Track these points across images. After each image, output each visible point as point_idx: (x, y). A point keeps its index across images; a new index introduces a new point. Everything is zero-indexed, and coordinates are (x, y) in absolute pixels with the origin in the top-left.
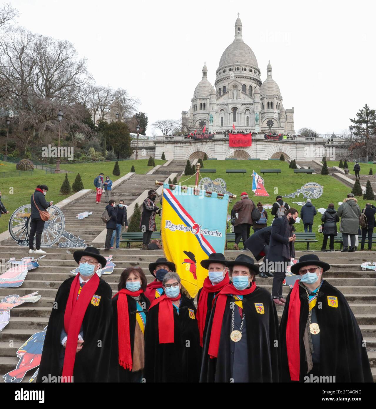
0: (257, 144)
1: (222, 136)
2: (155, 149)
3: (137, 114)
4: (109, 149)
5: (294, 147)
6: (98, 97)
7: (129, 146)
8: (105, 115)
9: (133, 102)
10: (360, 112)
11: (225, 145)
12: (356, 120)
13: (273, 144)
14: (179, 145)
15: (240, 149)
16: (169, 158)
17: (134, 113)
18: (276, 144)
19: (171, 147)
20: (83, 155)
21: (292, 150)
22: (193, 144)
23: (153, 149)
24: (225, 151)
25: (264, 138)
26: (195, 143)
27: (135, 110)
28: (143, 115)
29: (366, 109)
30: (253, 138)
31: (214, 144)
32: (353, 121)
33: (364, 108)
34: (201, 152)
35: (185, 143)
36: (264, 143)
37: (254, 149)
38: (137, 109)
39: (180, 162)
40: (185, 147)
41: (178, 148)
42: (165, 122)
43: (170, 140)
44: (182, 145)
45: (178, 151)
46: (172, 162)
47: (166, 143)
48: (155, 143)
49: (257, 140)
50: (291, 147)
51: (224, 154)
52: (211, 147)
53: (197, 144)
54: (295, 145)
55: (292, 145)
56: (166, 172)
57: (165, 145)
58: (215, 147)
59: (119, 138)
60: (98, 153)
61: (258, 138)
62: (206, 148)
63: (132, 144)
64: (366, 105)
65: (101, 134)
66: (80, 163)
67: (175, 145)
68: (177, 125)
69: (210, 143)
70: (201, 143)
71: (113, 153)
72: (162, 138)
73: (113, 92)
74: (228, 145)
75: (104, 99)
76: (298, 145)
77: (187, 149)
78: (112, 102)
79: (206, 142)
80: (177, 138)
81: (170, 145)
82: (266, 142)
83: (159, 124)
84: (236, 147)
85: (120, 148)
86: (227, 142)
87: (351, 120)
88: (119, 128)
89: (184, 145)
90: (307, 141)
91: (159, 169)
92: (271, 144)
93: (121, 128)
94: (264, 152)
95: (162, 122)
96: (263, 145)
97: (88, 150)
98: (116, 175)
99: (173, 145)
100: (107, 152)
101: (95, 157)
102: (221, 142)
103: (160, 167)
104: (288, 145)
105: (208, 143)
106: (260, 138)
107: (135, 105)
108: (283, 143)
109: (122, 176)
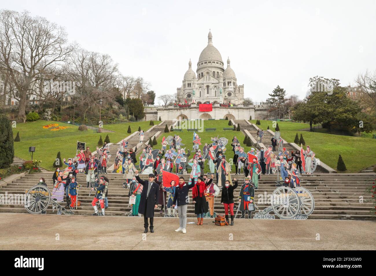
0: (215, 110)
1: (195, 106)
2: (157, 113)
3: (149, 92)
4: (131, 114)
5: (237, 111)
6: (127, 82)
7: (143, 112)
8: (131, 93)
9: (147, 85)
10: (275, 90)
11: (197, 110)
12: (272, 95)
13: (225, 109)
14: (171, 111)
15: (205, 113)
16: (163, 119)
17: (148, 91)
18: (226, 109)
19: (166, 112)
20: (116, 119)
21: (236, 112)
22: (179, 110)
23: (156, 113)
24: (197, 114)
25: (219, 106)
26: (180, 110)
27: (148, 89)
28: (153, 92)
29: (278, 88)
30: (213, 106)
31: (191, 110)
32: (271, 95)
33: (277, 87)
34: (184, 115)
35: (174, 110)
36: (219, 109)
37: (214, 113)
38: (149, 89)
39: (169, 122)
40: (174, 112)
41: (171, 113)
42: (165, 96)
43: (166, 108)
44: (172, 111)
45: (170, 114)
46: (164, 122)
47: (164, 110)
48: (157, 110)
49: (215, 108)
50: (235, 111)
51: (196, 115)
52: (189, 112)
53: (181, 110)
54: (238, 110)
55: (236, 110)
56: (158, 129)
57: (163, 111)
58: (192, 112)
59: (137, 108)
60: (124, 117)
61: (216, 106)
62: (186, 112)
63: (145, 111)
64: (278, 86)
65: (127, 106)
66: (114, 123)
67: (169, 111)
68: (172, 98)
69: (189, 109)
70: (183, 110)
71: (133, 116)
72: (161, 107)
73: (135, 80)
74: (199, 110)
75: (130, 84)
76: (239, 110)
77: (175, 113)
78: (134, 85)
79: (186, 109)
80: (170, 107)
81: (166, 111)
82: (220, 108)
83: (162, 97)
84: (203, 112)
85: (137, 113)
86: (198, 109)
87: (269, 95)
88: (137, 102)
89: (174, 111)
90: (245, 107)
91: (155, 127)
92: (224, 109)
93: (138, 102)
94: (219, 114)
95: (164, 96)
96: (219, 110)
97: (119, 115)
98: (129, 133)
99: (168, 111)
100: (130, 116)
101: (123, 119)
102: (195, 109)
103: (156, 126)
104: (234, 110)
105: (187, 110)
106: (217, 106)
107: (148, 86)
108: (231, 109)
109: (132, 133)
